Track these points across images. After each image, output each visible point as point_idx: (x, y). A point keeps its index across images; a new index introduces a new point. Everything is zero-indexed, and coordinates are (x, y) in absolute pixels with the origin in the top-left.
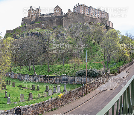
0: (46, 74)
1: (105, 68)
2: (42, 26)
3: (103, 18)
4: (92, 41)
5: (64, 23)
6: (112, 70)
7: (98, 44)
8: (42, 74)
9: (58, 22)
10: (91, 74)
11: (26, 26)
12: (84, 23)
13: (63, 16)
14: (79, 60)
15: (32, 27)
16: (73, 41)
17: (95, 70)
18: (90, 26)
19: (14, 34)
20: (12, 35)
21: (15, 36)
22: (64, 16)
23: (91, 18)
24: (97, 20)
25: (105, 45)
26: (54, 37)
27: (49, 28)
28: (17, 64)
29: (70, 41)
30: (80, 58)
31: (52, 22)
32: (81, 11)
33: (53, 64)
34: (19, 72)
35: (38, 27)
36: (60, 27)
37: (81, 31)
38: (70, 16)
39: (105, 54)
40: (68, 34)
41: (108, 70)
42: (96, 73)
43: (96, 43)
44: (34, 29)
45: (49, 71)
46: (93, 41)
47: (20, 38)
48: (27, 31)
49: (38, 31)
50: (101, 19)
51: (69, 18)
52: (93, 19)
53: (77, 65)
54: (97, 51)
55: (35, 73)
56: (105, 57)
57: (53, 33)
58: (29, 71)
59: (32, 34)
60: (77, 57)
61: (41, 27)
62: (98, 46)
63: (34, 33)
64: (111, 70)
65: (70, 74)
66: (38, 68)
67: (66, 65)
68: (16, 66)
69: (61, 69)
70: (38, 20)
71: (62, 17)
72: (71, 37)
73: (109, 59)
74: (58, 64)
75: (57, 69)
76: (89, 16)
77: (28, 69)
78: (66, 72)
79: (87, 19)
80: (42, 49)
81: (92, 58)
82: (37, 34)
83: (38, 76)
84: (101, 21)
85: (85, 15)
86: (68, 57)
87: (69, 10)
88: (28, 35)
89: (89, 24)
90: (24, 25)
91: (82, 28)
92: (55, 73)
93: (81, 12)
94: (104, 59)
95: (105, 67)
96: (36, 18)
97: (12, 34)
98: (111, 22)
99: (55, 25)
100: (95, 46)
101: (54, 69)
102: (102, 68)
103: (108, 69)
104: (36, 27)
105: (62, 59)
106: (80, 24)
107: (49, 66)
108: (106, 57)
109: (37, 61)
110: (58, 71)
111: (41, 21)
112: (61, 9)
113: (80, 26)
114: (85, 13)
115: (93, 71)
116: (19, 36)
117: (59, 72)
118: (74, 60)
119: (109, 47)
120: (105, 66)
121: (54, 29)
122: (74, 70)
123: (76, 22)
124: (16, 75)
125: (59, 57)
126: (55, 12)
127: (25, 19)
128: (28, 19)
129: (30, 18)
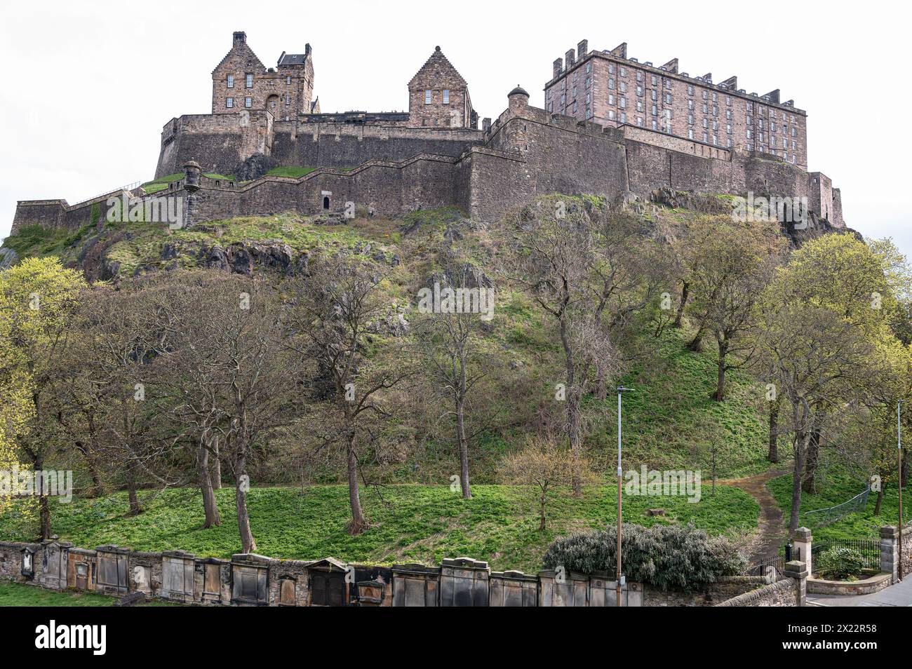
0: (333, 553)
1: (772, 529)
2: (315, 200)
3: (764, 155)
4: (677, 324)
5: (481, 196)
6: (835, 551)
7: (723, 348)
8: (301, 554)
9: (438, 180)
10: (662, 567)
11: (192, 189)
12: (618, 200)
13: (473, 138)
14: (576, 459)
15: (243, 201)
16: (539, 325)
17: (694, 538)
18: (667, 217)
19: (87, 240)
20: (71, 244)
21: (101, 259)
22: (480, 143)
23: (670, 155)
24: (716, 171)
25: (775, 357)
26: (405, 288)
27: (372, 224)
28: (101, 474)
29: (520, 325)
30: (586, 442)
31: (394, 181)
32: (598, 105)
33: (386, 480)
34: (118, 541)
35: (288, 207)
36: (446, 220)
37: (599, 255)
38: (522, 142)
39: (772, 423)
40: (503, 273)
41: (797, 545)
42: (695, 558)
43: (710, 344)
44: (257, 219)
45: (357, 527)
46: (688, 330)
47: (137, 273)
48: (204, 230)
49: (290, 236)
50: (750, 163)
51: (517, 158)
52: (687, 168)
53: (564, 490)
54: (717, 397)
55: (246, 545)
56: (773, 441)
57: (395, 261)
58: (207, 525)
59: (241, 259)
60: (565, 438)
61: (311, 212)
62: (721, 364)
63: (252, 251)
64: (826, 548)
65: (510, 556)
66: (274, 503)
67: (480, 491)
68: (97, 494)
69: (449, 514)
70: (294, 156)
71: (465, 146)
72: (525, 298)
73: (807, 460)
74: (425, 480)
75: (417, 518)
76: (655, 140)
77: (195, 516)
78: (476, 539)
79: (642, 165)
80: (312, 368)
81: (679, 447)
82: (277, 261)
83: (267, 568)
84: (749, 175)
85: (630, 134)
86: (497, 431)
87: (518, 95)
88: (207, 258)
89: (660, 200)
90: (181, 178)
91: (608, 229)
92: (402, 544)
93: (604, 114)
94: (772, 457)
95: (772, 515)
96: (277, 135)
97: (71, 234)
98: (828, 182)
99: (413, 202)
100: (696, 361)
101: (396, 519)
102: (754, 525)
103: (801, 537)
104: (272, 207)
105: (452, 449)
106: (594, 199)
107: (361, 490)
108: (787, 446)
109: (275, 453)
110: (418, 532)
111: (313, 163)
112: (461, 88)
113: (595, 218)
114: (629, 117)
115: (675, 542)
116: (135, 262)
117: (430, 542)
118: (538, 459)
119: (803, 369)
120: (778, 515)
121: (406, 231)
122: (536, 525)
123: (565, 187)
124: (83, 560)
125: (436, 430)
126: (421, 107)
127: (193, 131)
128: (215, 135)
129: (229, 129)
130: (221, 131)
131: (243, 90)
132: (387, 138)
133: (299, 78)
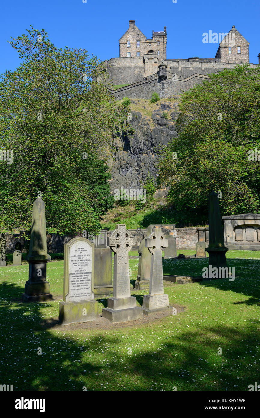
11: (164, 78)
15: (186, 86)
112: (246, 45)
126: (227, 55)
127: (118, 66)
128: (130, 67)
129: (137, 64)
130: (133, 65)
131: (135, 48)
132: (217, 68)
133: (164, 42)
